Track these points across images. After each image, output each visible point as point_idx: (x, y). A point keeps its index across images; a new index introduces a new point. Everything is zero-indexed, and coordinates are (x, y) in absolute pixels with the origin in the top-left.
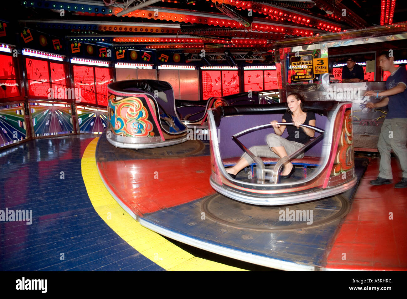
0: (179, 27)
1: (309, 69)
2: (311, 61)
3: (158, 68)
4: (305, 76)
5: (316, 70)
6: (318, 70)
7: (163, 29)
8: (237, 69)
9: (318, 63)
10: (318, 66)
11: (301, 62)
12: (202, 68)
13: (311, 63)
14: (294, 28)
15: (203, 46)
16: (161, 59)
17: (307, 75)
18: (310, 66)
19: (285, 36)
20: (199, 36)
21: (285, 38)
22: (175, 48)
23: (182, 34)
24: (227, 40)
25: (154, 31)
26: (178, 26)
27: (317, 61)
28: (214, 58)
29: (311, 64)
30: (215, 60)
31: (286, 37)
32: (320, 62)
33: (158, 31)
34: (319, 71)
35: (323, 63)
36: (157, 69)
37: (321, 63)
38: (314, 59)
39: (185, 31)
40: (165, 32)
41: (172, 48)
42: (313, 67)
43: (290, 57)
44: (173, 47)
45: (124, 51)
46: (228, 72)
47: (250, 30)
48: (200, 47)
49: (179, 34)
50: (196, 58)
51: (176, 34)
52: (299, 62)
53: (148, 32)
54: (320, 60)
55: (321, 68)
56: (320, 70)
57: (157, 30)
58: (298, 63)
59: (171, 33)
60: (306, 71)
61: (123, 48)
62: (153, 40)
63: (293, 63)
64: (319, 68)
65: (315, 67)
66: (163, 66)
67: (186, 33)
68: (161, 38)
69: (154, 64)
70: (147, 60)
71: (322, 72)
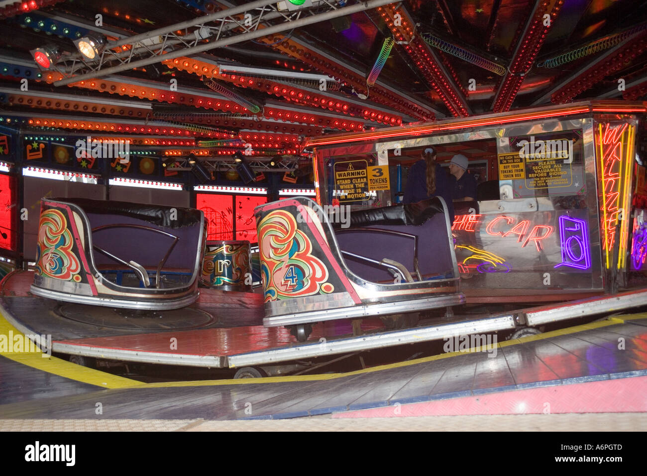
0: (150, 108)
1: (362, 183)
2: (365, 170)
3: (108, 182)
4: (355, 195)
5: (373, 184)
6: (375, 184)
7: (123, 110)
8: (265, 193)
9: (375, 173)
10: (375, 178)
11: (350, 172)
12: (196, 188)
13: (364, 174)
14: (332, 118)
15: (193, 144)
16: (116, 166)
17: (359, 193)
18: (363, 178)
19: (323, 129)
20: (184, 125)
21: (323, 132)
22: (142, 144)
23: (154, 120)
24: (231, 134)
25: (108, 112)
26: (148, 107)
27: (373, 170)
28: (216, 167)
29: (364, 176)
30: (218, 170)
31: (326, 131)
32: (377, 172)
33: (114, 112)
34: (376, 186)
35: (381, 174)
36: (106, 184)
37: (378, 174)
38: (368, 168)
39: (160, 115)
40: (126, 114)
41: (137, 143)
42: (367, 180)
43: (333, 165)
44: (139, 142)
45: (42, 146)
46: (248, 199)
47: (261, 118)
48: (188, 143)
49: (150, 120)
50: (183, 166)
51: (144, 119)
52: (346, 172)
53: (97, 111)
54: (377, 169)
55: (380, 181)
56: (377, 184)
57: (113, 110)
58: (344, 174)
59: (137, 116)
60: (357, 187)
61: (42, 139)
62: (105, 128)
63: (337, 173)
64: (377, 181)
65: (371, 180)
66: (118, 179)
67: (161, 118)
68: (118, 125)
69: (100, 175)
70: (87, 165)
71: (381, 188)
